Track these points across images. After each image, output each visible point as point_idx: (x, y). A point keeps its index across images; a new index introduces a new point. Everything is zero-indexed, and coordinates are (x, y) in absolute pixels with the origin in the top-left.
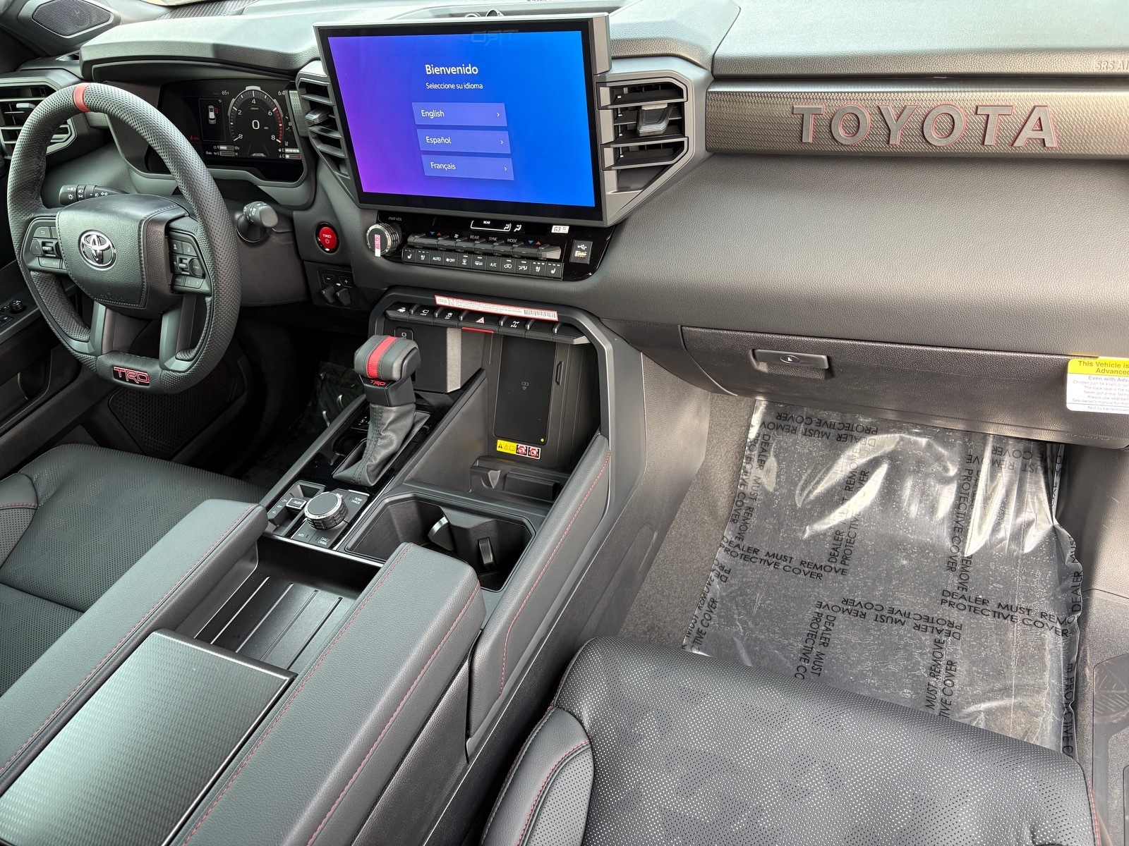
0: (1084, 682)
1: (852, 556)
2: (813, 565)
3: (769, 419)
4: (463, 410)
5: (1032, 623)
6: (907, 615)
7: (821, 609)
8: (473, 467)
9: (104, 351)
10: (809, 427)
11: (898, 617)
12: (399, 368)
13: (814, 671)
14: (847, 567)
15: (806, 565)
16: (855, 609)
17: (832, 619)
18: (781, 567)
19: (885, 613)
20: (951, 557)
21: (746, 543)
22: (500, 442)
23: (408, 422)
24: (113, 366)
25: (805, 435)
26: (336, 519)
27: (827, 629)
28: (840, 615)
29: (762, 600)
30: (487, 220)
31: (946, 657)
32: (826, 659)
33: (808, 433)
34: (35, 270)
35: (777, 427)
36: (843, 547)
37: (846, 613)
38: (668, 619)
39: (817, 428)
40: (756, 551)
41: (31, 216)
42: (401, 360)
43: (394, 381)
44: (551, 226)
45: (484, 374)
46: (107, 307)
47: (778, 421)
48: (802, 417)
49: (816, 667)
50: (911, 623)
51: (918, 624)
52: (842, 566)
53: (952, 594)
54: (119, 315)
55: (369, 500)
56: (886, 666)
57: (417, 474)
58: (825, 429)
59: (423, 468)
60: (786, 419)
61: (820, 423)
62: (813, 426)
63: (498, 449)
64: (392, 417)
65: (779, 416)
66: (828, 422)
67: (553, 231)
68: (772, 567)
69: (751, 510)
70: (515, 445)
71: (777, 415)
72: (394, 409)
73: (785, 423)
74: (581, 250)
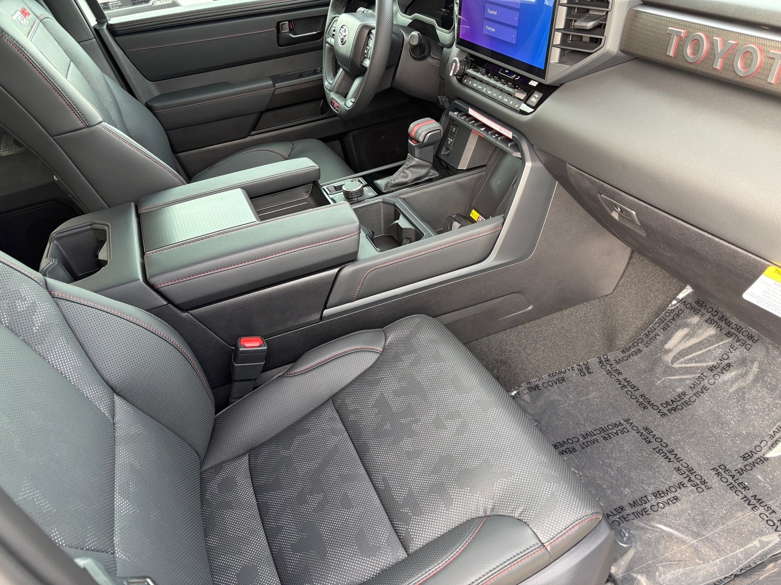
0: (760, 568)
1: (680, 412)
2: (648, 400)
3: (690, 301)
4: (458, 181)
5: (766, 519)
6: (679, 460)
7: (625, 423)
8: (450, 217)
9: (334, 90)
10: (712, 318)
11: (672, 457)
12: (424, 136)
13: (582, 445)
14: (669, 414)
15: (643, 398)
16: (647, 435)
17: (626, 431)
18: (626, 390)
19: (665, 450)
20: (751, 452)
21: (618, 367)
22: (473, 211)
23: (423, 171)
24: (332, 99)
25: (706, 321)
26: (353, 194)
27: (617, 433)
28: (634, 433)
29: (594, 397)
30: (508, 70)
31: (677, 494)
32: (596, 445)
33: (709, 321)
34: (328, 43)
35: (692, 308)
36: (679, 403)
37: (639, 434)
38: (520, 366)
39: (718, 321)
40: (620, 373)
41: (335, 16)
42: (427, 132)
43: (419, 142)
44: (530, 80)
45: (485, 168)
46: (343, 69)
47: (695, 305)
48: (713, 309)
49: (586, 444)
50: (678, 465)
51: (680, 468)
52: (667, 412)
53: (726, 470)
54: (347, 75)
55: (376, 196)
56: (630, 471)
57: (408, 198)
58: (723, 324)
59: (414, 197)
60: (701, 306)
61: (722, 318)
62: (716, 318)
63: (471, 215)
64: (413, 163)
65: (698, 302)
66: (728, 321)
67: (529, 84)
68: (619, 386)
69: (640, 351)
70: (478, 215)
71: (697, 300)
72: (416, 159)
73: (699, 308)
74: (535, 97)
